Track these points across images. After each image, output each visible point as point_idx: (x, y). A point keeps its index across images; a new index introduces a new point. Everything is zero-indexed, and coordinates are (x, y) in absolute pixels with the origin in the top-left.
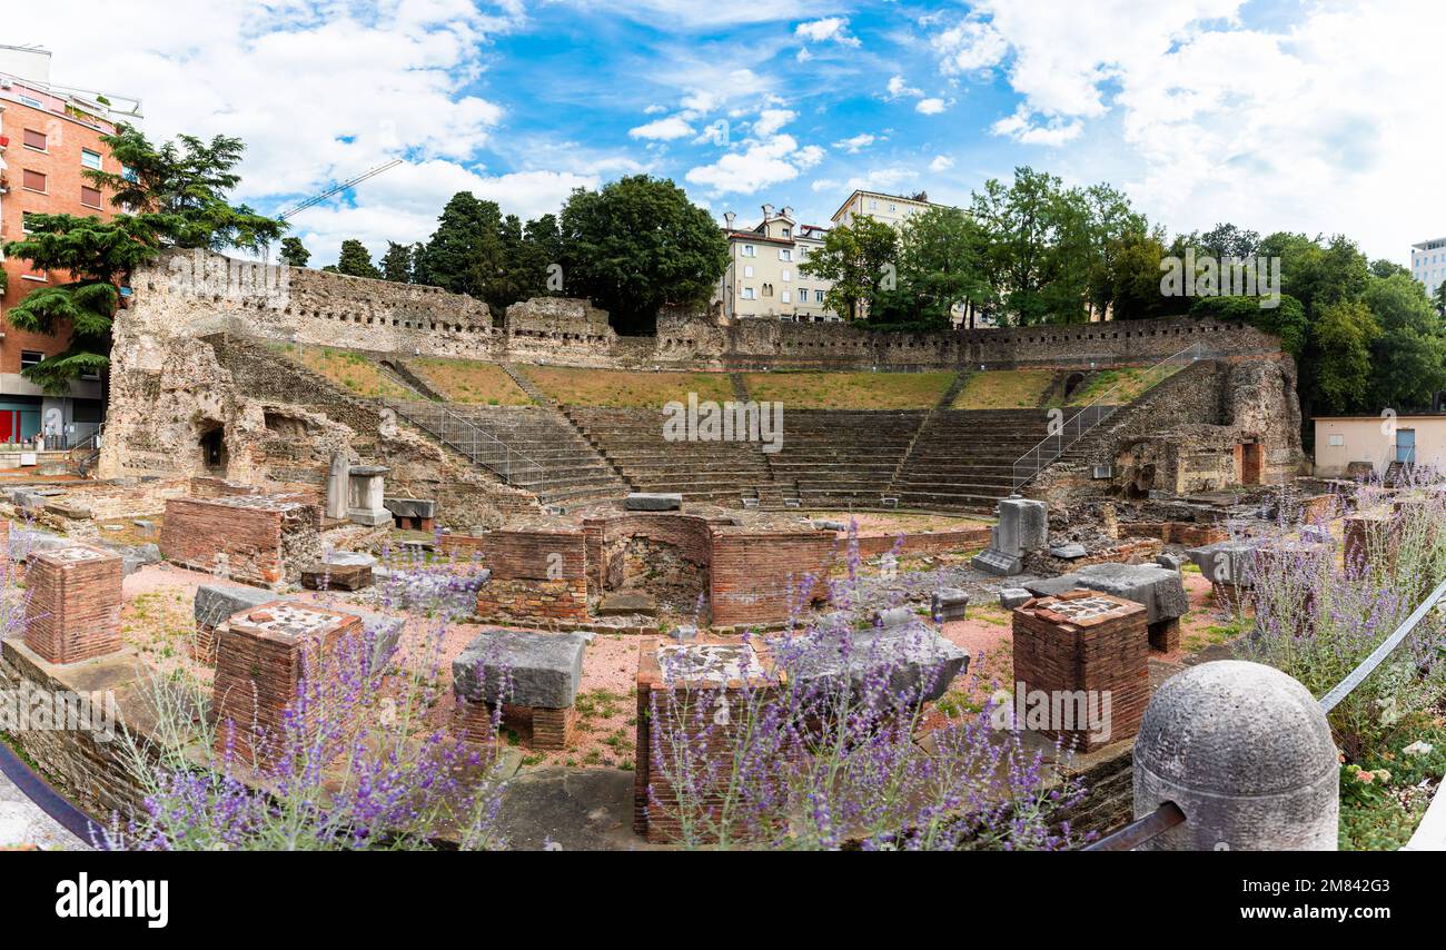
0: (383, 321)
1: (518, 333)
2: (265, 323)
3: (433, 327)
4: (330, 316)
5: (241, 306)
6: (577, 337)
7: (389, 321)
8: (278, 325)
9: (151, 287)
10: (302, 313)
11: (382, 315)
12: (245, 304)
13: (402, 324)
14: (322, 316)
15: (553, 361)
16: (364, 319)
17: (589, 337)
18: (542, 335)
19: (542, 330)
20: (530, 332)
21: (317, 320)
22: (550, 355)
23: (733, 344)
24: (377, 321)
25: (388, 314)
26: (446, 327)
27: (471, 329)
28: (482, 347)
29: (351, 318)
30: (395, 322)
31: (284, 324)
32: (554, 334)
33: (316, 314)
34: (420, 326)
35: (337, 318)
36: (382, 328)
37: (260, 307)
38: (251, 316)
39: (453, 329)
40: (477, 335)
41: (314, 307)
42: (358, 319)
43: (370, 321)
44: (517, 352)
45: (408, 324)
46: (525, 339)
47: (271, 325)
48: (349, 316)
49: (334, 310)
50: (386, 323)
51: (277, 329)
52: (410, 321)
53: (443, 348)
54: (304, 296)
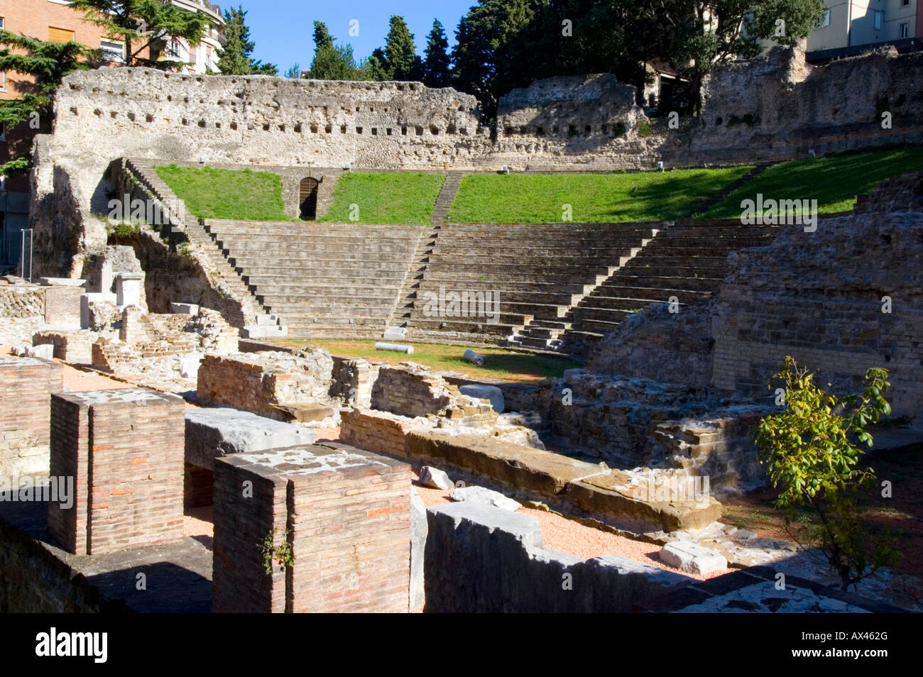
0: (343, 129)
1: (509, 130)
2: (204, 141)
3: (404, 132)
4: (282, 128)
5: (179, 123)
6: (588, 128)
7: (352, 128)
8: (219, 141)
9: (74, 110)
10: (250, 127)
11: (342, 122)
12: (184, 122)
13: (367, 131)
14: (272, 128)
15: (552, 164)
16: (322, 129)
18: (541, 131)
19: (539, 122)
20: (523, 128)
21: (265, 132)
22: (549, 155)
23: (812, 110)
24: (336, 129)
25: (350, 120)
26: (419, 131)
27: (450, 130)
28: (463, 151)
29: (306, 130)
30: (359, 130)
31: (227, 140)
32: (556, 128)
34: (389, 131)
35: (290, 130)
36: (341, 137)
37: (202, 124)
38: (190, 134)
39: (427, 132)
40: (457, 138)
41: (263, 120)
42: (314, 130)
43: (328, 130)
44: (506, 156)
45: (374, 131)
46: (516, 138)
47: (212, 142)
48: (303, 126)
49: (285, 122)
50: (347, 131)
51: (219, 146)
52: (377, 127)
53: (414, 156)
54: (248, 107)
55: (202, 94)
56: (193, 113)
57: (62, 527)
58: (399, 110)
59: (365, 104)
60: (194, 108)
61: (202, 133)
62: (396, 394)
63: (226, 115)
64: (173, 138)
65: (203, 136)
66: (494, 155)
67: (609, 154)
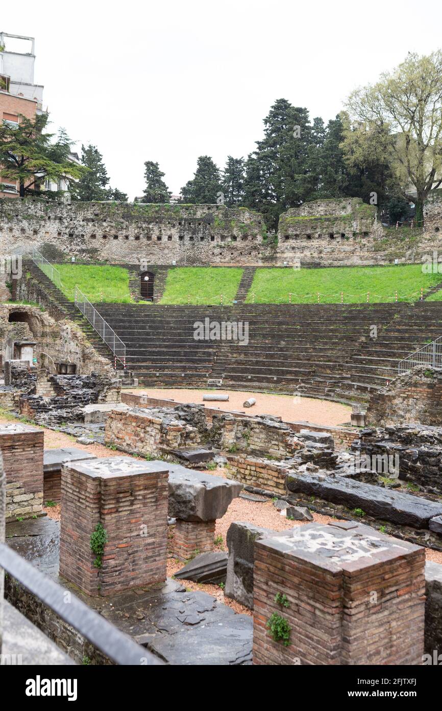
0: (170, 238)
1: (287, 237)
2: (74, 247)
3: (213, 239)
4: (126, 237)
5: (56, 235)
6: (343, 235)
7: (176, 237)
8: (84, 247)
10: (105, 237)
11: (169, 233)
12: (59, 234)
13: (187, 238)
14: (120, 238)
15: (318, 261)
16: (154, 237)
17: (354, 234)
18: (309, 237)
19: (309, 232)
20: (297, 236)
21: (115, 241)
22: (315, 255)
24: (165, 239)
25: (174, 232)
26: (223, 238)
27: (245, 238)
28: (253, 253)
30: (181, 238)
31: (89, 247)
32: (320, 236)
33: (116, 237)
34: (202, 239)
35: (132, 239)
36: (169, 244)
37: (71, 235)
38: (63, 242)
39: (229, 239)
40: (250, 243)
41: (113, 232)
42: (149, 238)
43: (159, 238)
44: (285, 255)
45: (191, 238)
46: (292, 242)
47: (78, 248)
48: (141, 236)
49: (129, 233)
50: (173, 239)
51: (83, 251)
52: (194, 236)
53: (220, 256)
54: (104, 224)
55: (72, 214)
56: (66, 228)
57: (75, 572)
58: (209, 224)
59: (186, 220)
60: (66, 224)
61: (71, 241)
62: (256, 440)
63: (90, 228)
64: (52, 245)
65: (72, 243)
66: (278, 255)
67: (358, 254)
